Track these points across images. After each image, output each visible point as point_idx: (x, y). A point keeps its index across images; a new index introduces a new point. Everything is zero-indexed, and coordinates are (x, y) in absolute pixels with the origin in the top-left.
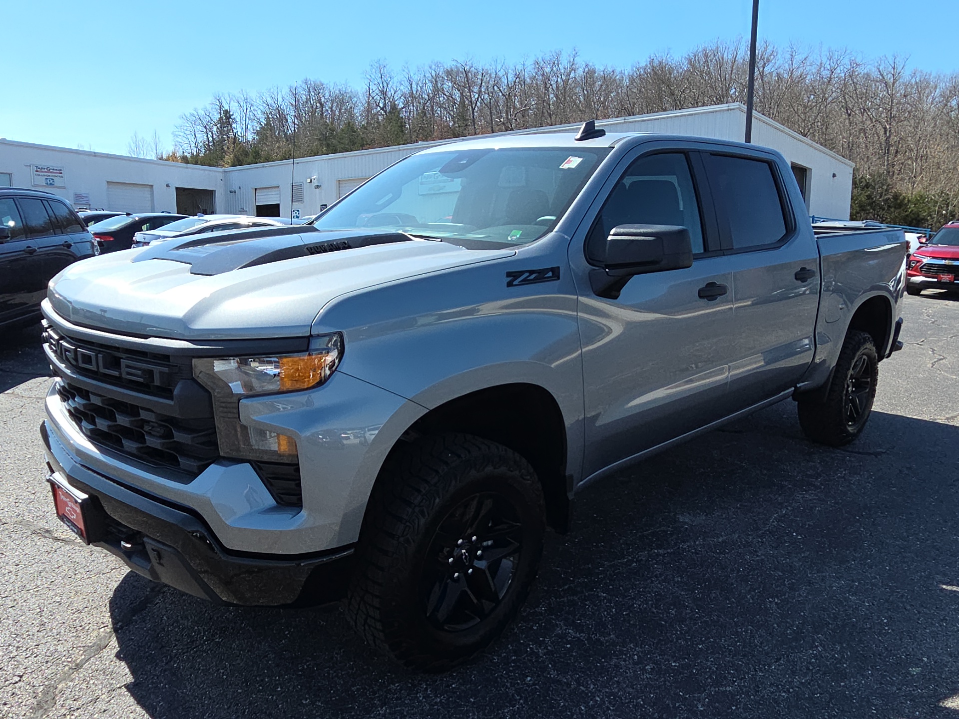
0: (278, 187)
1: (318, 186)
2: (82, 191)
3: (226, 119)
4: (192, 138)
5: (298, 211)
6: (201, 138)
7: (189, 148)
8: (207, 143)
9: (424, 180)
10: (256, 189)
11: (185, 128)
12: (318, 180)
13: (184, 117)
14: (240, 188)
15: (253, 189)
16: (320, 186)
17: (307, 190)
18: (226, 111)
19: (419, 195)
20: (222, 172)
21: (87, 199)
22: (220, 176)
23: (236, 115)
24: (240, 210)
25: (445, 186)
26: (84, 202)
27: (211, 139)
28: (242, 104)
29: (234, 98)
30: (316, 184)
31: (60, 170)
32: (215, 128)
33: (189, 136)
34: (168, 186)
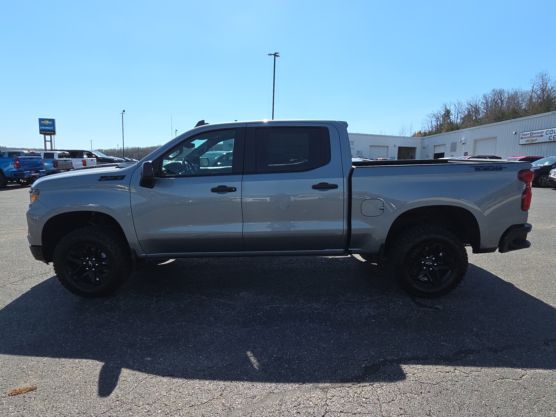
0: (445, 145)
1: (464, 143)
2: (360, 150)
3: (448, 113)
4: (430, 124)
5: (453, 156)
6: (434, 123)
7: (428, 129)
8: (437, 125)
9: (523, 136)
10: (435, 146)
11: (427, 120)
12: (465, 140)
13: (428, 115)
14: (428, 146)
15: (433, 146)
16: (465, 143)
17: (458, 146)
18: (448, 110)
19: (519, 145)
20: (420, 139)
21: (361, 153)
22: (420, 141)
23: (452, 112)
24: (426, 156)
25: (537, 139)
26: (360, 154)
27: (439, 124)
28: (456, 106)
29: (453, 104)
30: (463, 142)
31: (353, 142)
32: (441, 119)
33: (429, 123)
34: (395, 146)
